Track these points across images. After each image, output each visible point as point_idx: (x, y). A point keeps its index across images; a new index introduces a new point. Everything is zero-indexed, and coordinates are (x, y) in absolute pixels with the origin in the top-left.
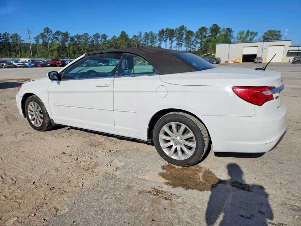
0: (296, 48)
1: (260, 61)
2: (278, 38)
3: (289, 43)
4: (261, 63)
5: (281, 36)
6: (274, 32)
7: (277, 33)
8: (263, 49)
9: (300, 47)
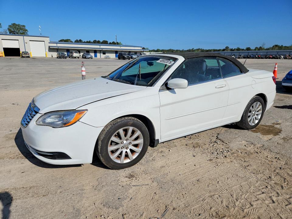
0: (55, 45)
1: (28, 55)
2: (24, 33)
3: (47, 40)
4: (29, 57)
5: (26, 30)
6: (18, 25)
7: (22, 27)
8: (25, 43)
9: (57, 44)
